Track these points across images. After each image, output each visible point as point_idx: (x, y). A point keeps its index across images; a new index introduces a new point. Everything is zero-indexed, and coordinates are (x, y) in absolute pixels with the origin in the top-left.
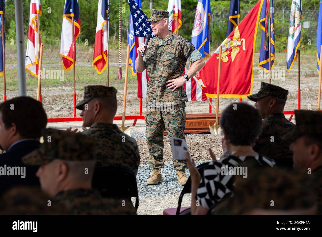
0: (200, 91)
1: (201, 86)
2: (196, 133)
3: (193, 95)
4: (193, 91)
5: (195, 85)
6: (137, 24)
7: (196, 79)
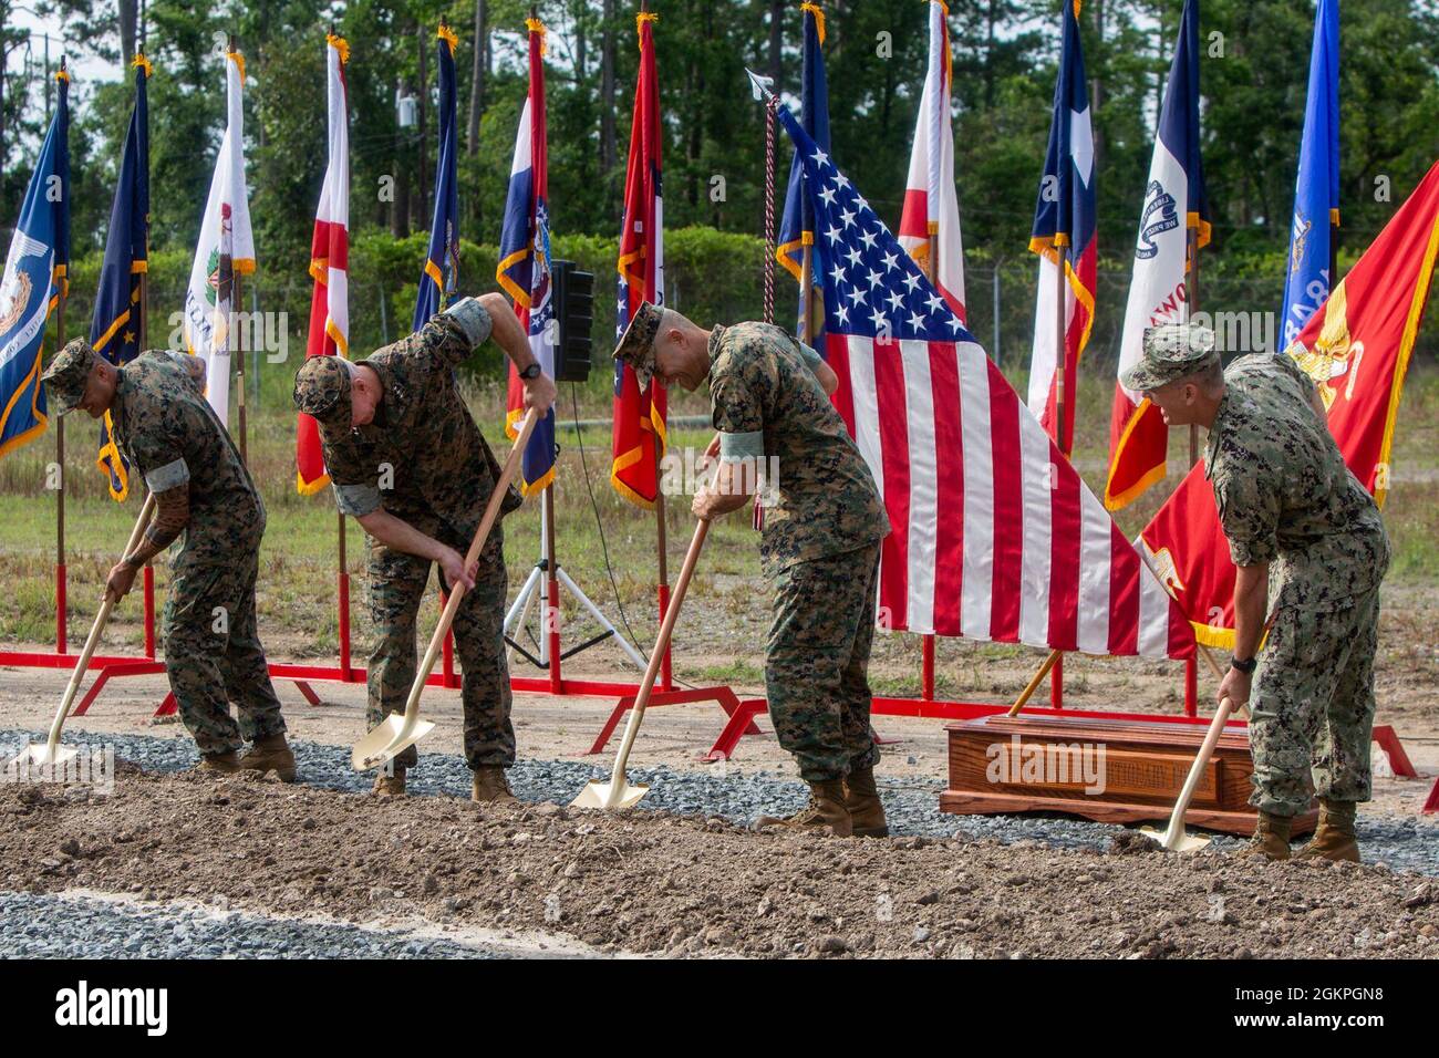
0: (1161, 608)
1: (1170, 582)
3: (1120, 625)
4: (1116, 607)
5: (1134, 578)
6: (839, 274)
7: (1146, 548)
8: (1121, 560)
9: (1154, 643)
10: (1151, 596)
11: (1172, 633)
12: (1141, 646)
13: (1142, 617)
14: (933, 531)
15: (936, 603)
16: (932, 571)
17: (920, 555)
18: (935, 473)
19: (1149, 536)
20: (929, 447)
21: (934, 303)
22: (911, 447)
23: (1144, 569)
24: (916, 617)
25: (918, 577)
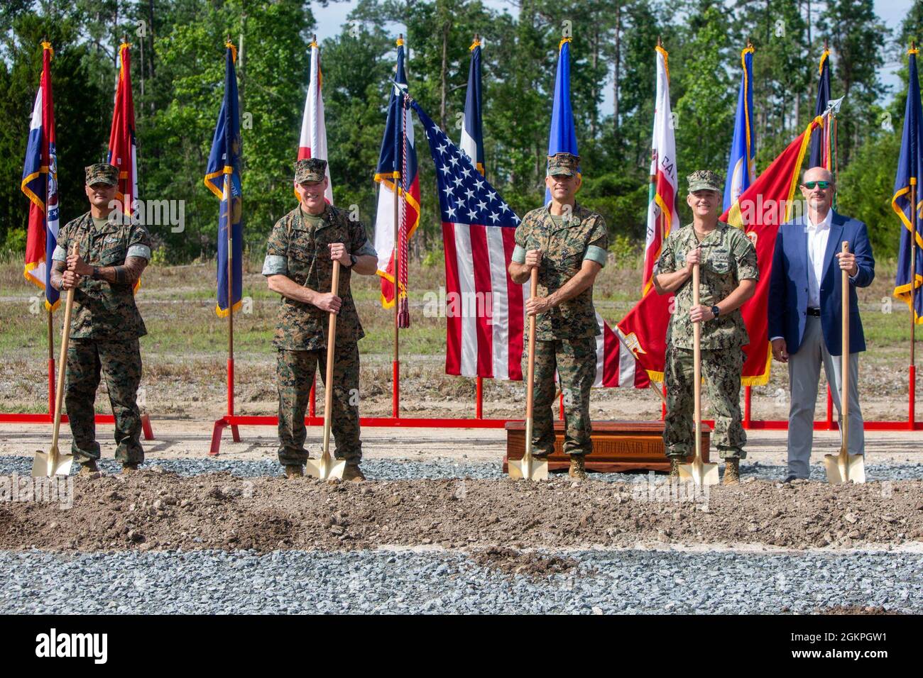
0: (630, 363)
1: (635, 350)
2: (610, 470)
3: (609, 372)
4: (607, 362)
5: (616, 349)
6: (449, 191)
7: (620, 333)
8: (609, 340)
9: (627, 381)
10: (625, 358)
11: (637, 375)
12: (620, 383)
13: (620, 368)
14: (506, 326)
15: (510, 364)
16: (506, 347)
17: (499, 338)
18: (507, 296)
19: (623, 326)
20: (502, 282)
21: (504, 207)
22: (492, 282)
23: (622, 345)
24: (498, 371)
25: (499, 350)
